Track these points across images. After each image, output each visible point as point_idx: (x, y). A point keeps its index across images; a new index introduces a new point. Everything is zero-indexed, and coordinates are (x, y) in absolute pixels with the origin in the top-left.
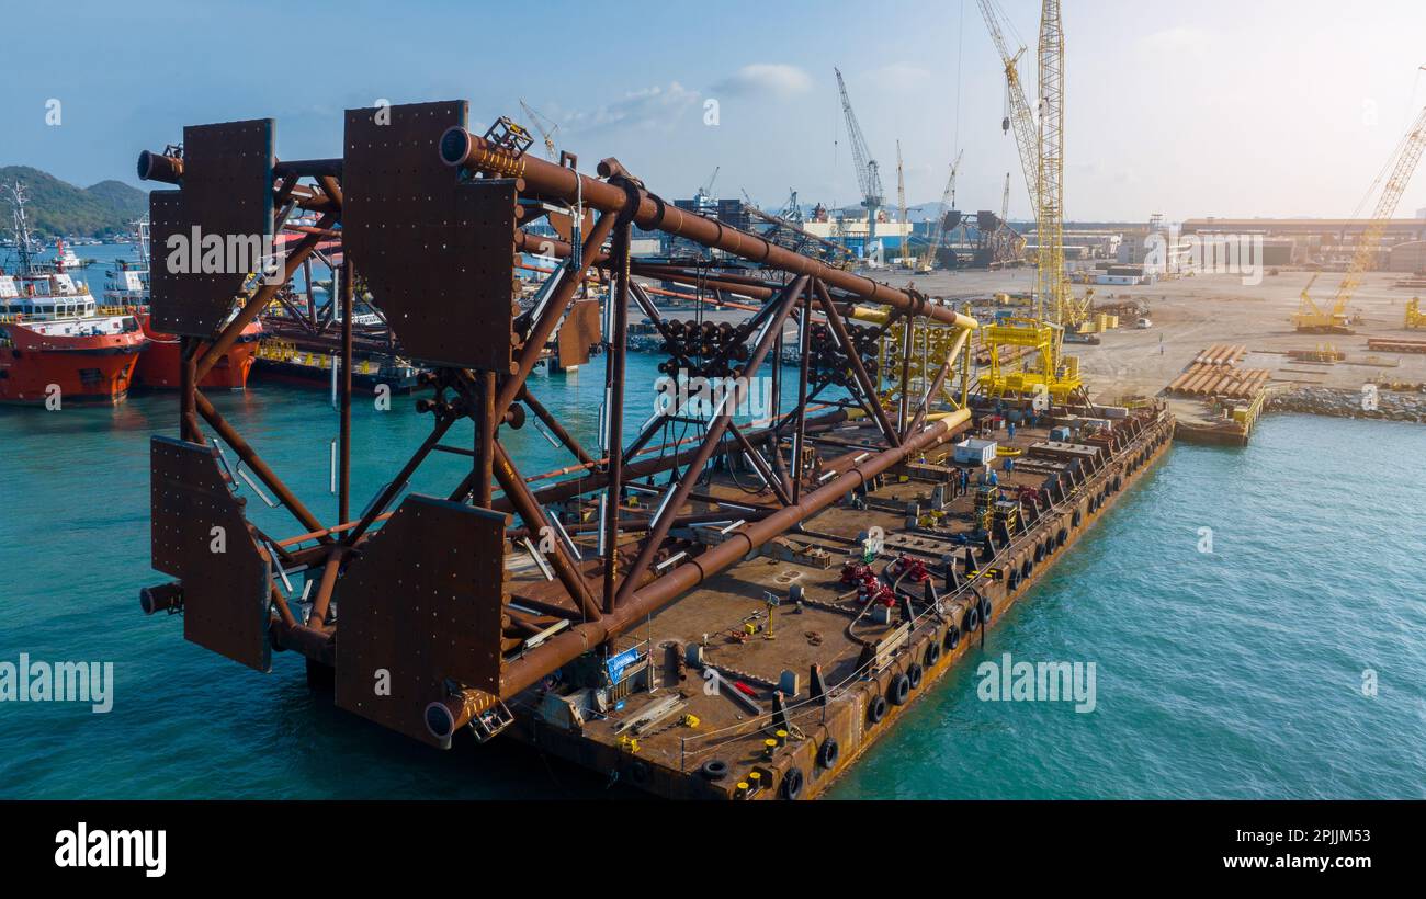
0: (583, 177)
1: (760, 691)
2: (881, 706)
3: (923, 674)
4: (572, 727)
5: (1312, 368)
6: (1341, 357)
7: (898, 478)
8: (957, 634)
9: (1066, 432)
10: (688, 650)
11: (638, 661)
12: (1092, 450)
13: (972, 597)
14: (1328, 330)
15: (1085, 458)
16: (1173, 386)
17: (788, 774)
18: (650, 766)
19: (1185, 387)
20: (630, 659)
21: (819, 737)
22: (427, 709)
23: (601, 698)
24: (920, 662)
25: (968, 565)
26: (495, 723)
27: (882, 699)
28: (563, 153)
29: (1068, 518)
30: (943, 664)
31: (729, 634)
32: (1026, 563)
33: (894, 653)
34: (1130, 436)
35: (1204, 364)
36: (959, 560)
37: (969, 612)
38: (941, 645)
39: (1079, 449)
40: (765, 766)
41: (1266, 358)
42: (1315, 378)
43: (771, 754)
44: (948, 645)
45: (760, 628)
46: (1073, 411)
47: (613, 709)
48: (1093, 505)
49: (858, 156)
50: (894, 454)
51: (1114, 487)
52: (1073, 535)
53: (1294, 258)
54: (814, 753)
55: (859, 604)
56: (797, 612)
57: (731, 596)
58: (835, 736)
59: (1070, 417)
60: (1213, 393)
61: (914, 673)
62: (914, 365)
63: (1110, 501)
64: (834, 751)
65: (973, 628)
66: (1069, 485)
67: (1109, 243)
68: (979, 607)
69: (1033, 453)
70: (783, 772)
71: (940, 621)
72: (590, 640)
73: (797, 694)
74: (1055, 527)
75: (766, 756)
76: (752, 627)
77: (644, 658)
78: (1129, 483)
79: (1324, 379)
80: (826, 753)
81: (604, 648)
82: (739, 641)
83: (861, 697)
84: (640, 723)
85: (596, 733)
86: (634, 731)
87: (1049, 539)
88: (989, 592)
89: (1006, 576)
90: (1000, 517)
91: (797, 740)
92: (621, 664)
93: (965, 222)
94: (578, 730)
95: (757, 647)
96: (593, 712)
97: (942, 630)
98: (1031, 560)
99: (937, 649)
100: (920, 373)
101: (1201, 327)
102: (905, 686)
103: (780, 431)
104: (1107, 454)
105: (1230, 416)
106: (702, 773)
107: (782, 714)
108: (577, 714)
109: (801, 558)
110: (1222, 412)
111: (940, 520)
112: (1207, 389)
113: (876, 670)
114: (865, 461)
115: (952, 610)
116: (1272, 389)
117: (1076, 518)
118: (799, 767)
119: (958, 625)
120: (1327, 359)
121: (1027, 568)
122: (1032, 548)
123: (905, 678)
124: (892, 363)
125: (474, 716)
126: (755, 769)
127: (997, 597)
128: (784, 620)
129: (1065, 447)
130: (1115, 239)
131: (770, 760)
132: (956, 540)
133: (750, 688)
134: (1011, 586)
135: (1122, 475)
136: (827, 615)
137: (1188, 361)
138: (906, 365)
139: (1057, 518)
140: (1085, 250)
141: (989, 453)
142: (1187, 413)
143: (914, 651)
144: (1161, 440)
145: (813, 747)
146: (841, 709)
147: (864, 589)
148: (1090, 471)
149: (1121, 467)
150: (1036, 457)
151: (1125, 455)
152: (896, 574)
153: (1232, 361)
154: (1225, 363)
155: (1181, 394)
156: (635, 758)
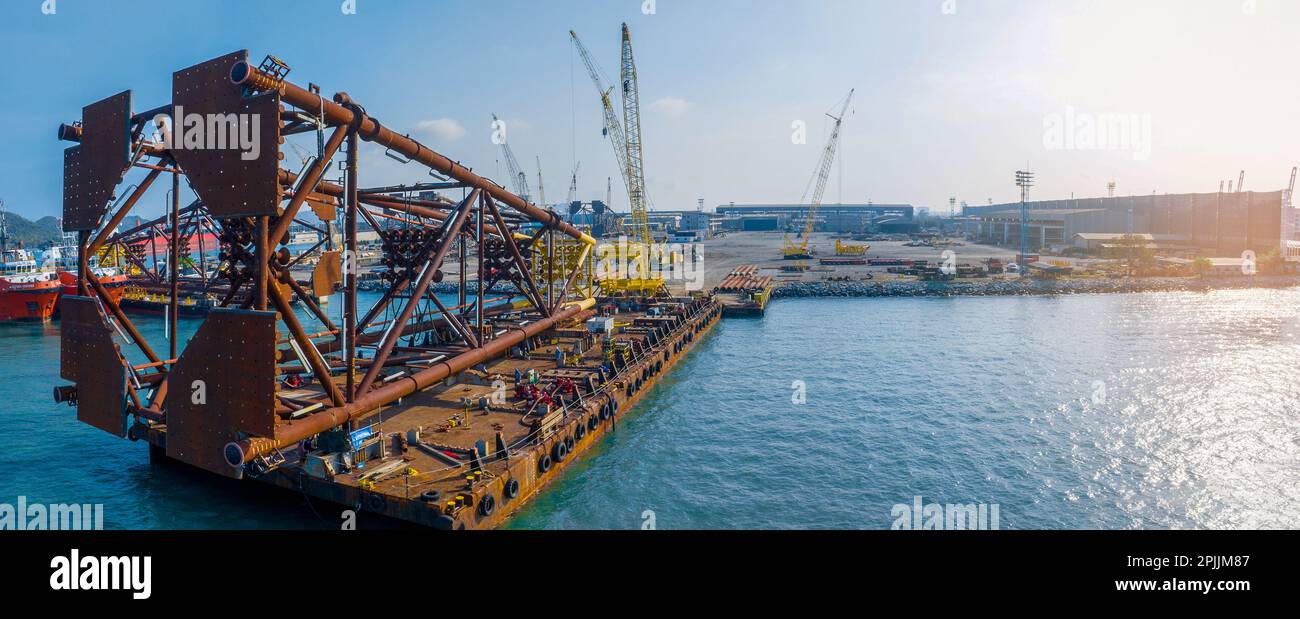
0: (324, 100)
1: (461, 456)
2: (547, 461)
3: (575, 445)
4: (327, 476)
5: (794, 274)
6: (808, 268)
7: (550, 342)
8: (596, 420)
9: (657, 310)
10: (408, 436)
11: (372, 437)
12: (674, 318)
13: (605, 398)
14: (801, 257)
15: (670, 322)
16: (719, 287)
17: (484, 498)
18: (383, 497)
19: (726, 287)
20: (367, 434)
21: (505, 476)
22: (227, 446)
23: (347, 460)
24: (573, 435)
25: (601, 380)
26: (272, 461)
27: (548, 457)
28: (310, 84)
29: (661, 354)
30: (588, 439)
31: (438, 427)
32: (637, 380)
33: (554, 428)
34: (696, 309)
35: (735, 275)
36: (594, 380)
37: (603, 407)
38: (586, 427)
39: (665, 318)
40: (468, 493)
41: (769, 271)
42: (796, 278)
43: (470, 485)
44: (591, 428)
45: (459, 423)
46: (660, 300)
47: (356, 468)
48: (678, 348)
49: (512, 170)
50: (547, 322)
51: (688, 339)
52: (666, 366)
53: (779, 226)
54: (502, 487)
55: (528, 407)
56: (485, 414)
57: (438, 408)
58: (516, 477)
59: (659, 304)
60: (742, 288)
61: (569, 442)
62: (557, 271)
63: (688, 348)
64: (516, 486)
65: (607, 417)
66: (661, 336)
67: (675, 220)
68: (610, 404)
69: (637, 323)
70: (481, 496)
71: (584, 410)
72: (338, 418)
73: (488, 455)
74: (654, 360)
75: (467, 488)
76: (454, 423)
77: (377, 435)
78: (699, 337)
79: (801, 279)
80: (509, 489)
81: (348, 425)
82: (444, 431)
83: (533, 454)
84: (375, 475)
85: (344, 480)
86: (371, 478)
87: (651, 367)
88: (616, 396)
89: (626, 386)
90: (618, 353)
91: (489, 478)
92: (360, 437)
93: (584, 209)
94: (331, 478)
95: (457, 433)
96: (342, 469)
97: (586, 416)
98: (641, 378)
99: (583, 428)
100: (560, 276)
101: (733, 260)
102: (563, 449)
103: (468, 316)
104: (683, 319)
105: (753, 298)
106: (422, 498)
107: (477, 462)
108: (330, 467)
109: (486, 382)
110: (748, 298)
111: (580, 361)
112: (738, 287)
113: (542, 439)
114: (526, 325)
115: (593, 406)
116: (774, 285)
117: (667, 355)
118: (493, 494)
119: (597, 414)
120: (801, 270)
121: (638, 383)
122: (641, 371)
123: (563, 444)
124: (542, 271)
125: (258, 456)
126: (460, 495)
127: (620, 399)
128: (476, 419)
129: (656, 317)
130: (678, 218)
131: (470, 489)
132: (591, 370)
133: (455, 454)
134: (629, 394)
135: (693, 332)
136: (507, 414)
137: (726, 275)
138: (550, 272)
139: (655, 356)
140: (660, 225)
141: (610, 324)
142: (729, 300)
143: (567, 428)
144: (714, 314)
145: (501, 483)
146: (519, 461)
147: (531, 397)
148: (672, 327)
149: (692, 327)
150: (639, 326)
151: (694, 320)
152: (553, 389)
153: (751, 273)
154: (747, 274)
155: (724, 290)
156: (372, 493)
